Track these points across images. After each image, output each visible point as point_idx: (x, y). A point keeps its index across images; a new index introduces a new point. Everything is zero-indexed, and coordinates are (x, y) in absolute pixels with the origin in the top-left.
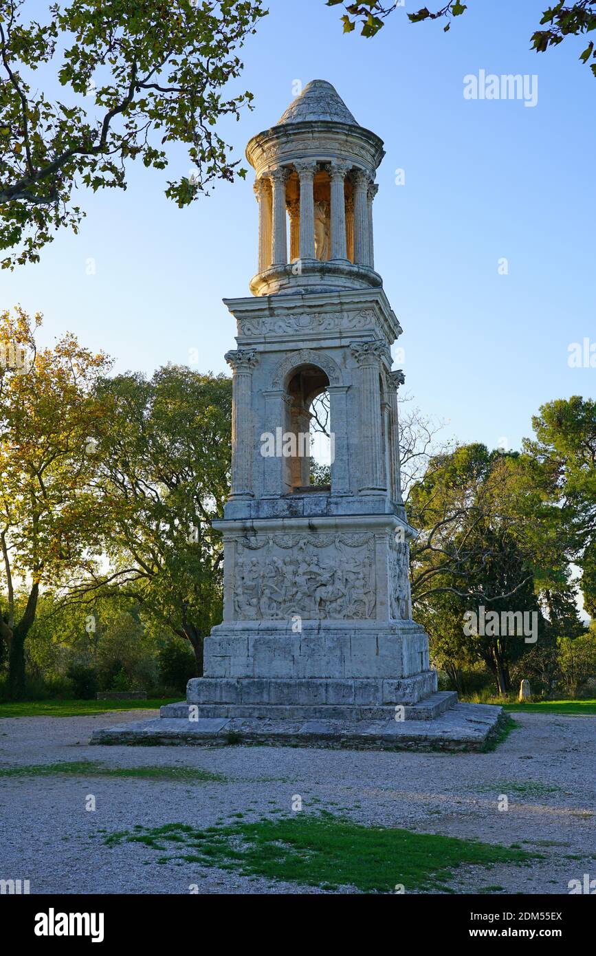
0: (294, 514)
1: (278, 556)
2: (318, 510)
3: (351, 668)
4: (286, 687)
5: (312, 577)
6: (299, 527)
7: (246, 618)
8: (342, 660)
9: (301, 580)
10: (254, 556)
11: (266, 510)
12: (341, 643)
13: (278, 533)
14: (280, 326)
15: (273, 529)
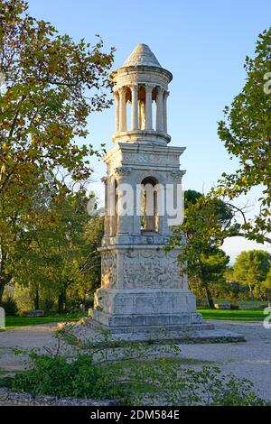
0: (149, 243)
1: (142, 261)
2: (160, 242)
3: (177, 309)
4: (153, 318)
5: (157, 270)
6: (152, 249)
7: (128, 288)
8: (173, 306)
9: (152, 271)
10: (132, 261)
11: (137, 241)
12: (172, 299)
13: (143, 251)
14: (140, 158)
15: (141, 249)
